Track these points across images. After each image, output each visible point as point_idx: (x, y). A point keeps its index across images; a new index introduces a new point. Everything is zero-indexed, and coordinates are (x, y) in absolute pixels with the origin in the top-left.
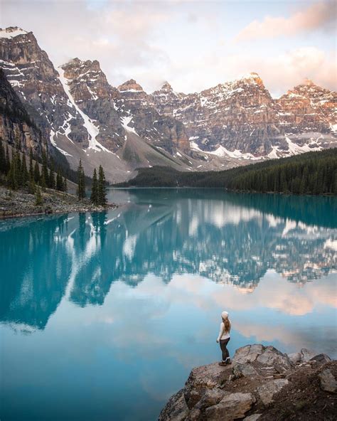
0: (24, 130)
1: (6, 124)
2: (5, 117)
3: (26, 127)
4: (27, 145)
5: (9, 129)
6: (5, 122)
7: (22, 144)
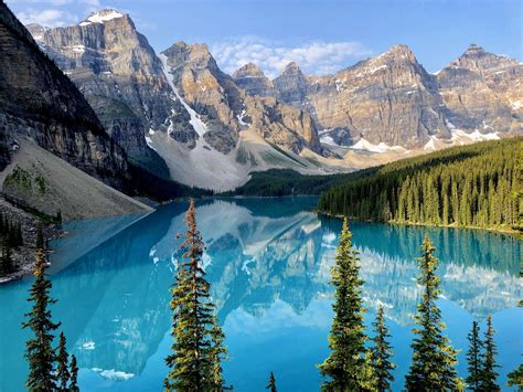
0: (89, 139)
1: (64, 135)
2: (63, 126)
3: (90, 136)
4: (93, 157)
5: (69, 140)
6: (64, 131)
7: (86, 156)
